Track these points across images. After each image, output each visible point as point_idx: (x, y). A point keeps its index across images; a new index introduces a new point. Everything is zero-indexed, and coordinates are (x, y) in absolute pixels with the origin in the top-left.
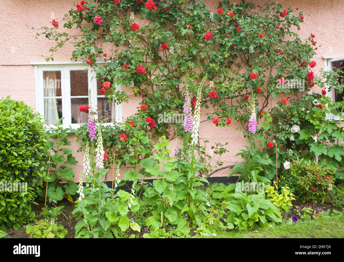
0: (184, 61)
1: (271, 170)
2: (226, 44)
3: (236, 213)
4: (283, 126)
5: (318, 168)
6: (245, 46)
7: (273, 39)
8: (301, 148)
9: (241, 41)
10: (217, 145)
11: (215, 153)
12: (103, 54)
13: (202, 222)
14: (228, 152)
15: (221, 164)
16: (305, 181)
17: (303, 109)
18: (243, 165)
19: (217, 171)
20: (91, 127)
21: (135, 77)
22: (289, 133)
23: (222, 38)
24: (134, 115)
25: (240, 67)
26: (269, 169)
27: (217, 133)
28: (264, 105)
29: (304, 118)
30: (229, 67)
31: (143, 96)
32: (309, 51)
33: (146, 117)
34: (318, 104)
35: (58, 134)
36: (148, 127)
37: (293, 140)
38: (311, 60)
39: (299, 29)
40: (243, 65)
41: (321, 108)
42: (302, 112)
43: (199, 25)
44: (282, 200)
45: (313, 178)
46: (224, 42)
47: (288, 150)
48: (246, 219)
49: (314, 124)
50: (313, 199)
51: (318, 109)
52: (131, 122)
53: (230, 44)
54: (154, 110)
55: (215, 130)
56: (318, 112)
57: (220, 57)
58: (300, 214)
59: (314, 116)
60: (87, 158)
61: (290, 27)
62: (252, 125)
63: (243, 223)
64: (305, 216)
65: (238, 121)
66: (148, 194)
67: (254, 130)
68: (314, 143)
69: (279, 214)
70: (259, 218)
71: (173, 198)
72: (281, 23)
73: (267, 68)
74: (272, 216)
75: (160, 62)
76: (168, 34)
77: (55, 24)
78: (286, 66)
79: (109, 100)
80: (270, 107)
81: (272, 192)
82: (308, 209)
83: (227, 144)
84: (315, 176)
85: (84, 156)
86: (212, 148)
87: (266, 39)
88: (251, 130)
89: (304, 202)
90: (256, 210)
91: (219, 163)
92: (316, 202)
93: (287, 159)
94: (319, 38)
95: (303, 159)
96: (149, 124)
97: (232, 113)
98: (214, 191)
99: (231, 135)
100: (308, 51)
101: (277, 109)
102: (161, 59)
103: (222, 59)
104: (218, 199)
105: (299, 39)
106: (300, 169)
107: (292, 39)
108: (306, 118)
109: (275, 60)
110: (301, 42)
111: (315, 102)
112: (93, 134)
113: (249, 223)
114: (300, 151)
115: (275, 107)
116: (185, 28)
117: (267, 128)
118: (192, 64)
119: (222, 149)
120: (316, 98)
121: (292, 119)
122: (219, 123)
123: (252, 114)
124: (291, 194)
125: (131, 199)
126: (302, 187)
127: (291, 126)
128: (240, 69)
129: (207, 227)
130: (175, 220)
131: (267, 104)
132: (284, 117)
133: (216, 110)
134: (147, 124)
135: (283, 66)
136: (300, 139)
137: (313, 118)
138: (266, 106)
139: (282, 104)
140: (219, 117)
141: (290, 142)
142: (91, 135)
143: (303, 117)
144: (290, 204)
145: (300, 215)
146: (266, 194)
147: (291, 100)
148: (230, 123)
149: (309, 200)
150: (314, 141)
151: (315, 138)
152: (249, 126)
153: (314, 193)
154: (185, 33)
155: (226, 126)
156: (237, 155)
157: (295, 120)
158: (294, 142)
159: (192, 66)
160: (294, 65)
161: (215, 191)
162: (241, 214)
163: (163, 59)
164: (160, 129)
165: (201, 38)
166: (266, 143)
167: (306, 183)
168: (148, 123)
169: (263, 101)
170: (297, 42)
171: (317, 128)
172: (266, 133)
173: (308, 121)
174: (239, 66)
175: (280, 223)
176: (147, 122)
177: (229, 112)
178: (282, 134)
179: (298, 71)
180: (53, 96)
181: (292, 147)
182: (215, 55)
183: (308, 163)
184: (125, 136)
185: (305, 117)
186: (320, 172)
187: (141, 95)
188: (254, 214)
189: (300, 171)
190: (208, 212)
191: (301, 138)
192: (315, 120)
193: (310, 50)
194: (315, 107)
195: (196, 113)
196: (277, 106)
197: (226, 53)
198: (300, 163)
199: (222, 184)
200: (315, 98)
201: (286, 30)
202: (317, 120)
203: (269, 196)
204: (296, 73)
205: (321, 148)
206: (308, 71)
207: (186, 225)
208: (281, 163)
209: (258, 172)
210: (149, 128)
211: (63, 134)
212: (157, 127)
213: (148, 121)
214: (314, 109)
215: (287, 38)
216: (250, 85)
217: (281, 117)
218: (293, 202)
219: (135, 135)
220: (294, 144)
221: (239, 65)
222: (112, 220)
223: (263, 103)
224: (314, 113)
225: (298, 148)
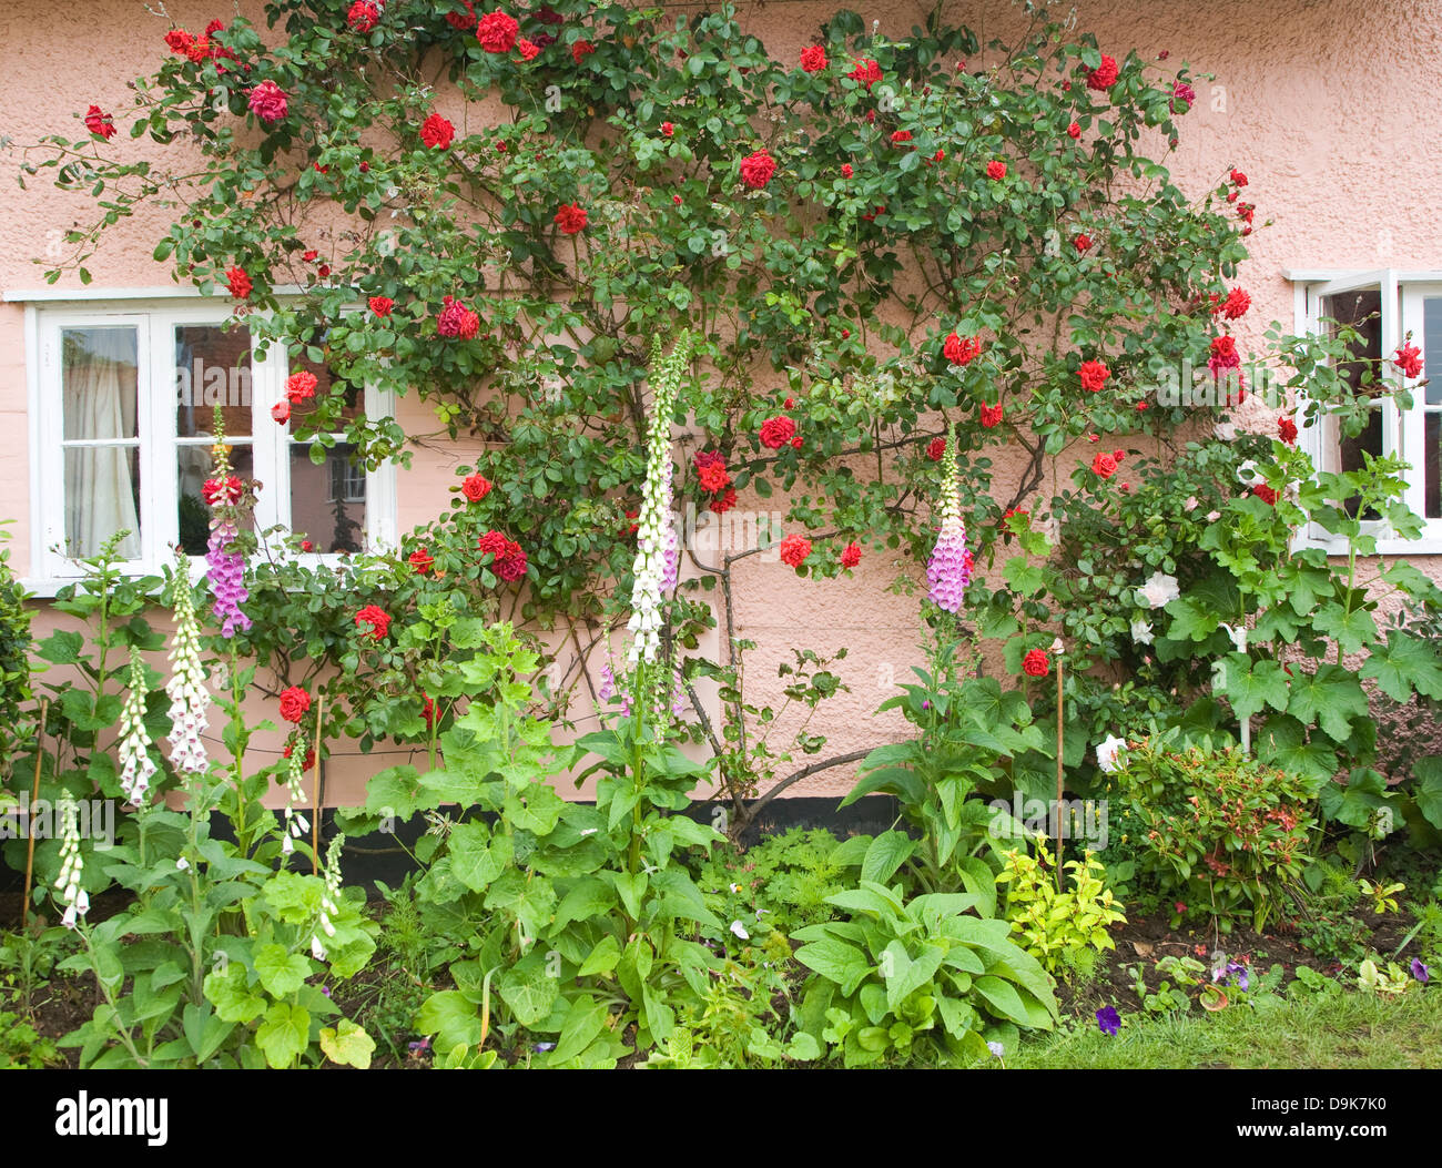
0: (644, 282)
1: (1045, 773)
2: (840, 206)
3: (838, 986)
4: (1097, 581)
5: (1241, 774)
6: (924, 212)
7: (1052, 186)
8: (1182, 677)
9: (906, 195)
10: (801, 662)
11: (790, 694)
12: (302, 254)
13: (678, 1022)
14: (847, 690)
15: (814, 744)
16: (1175, 835)
17: (1192, 503)
18: (907, 754)
19: (805, 773)
20: (220, 574)
21: (436, 353)
22: (1128, 614)
23: (825, 180)
24: (437, 523)
25: (917, 313)
26: (1036, 769)
27: (817, 606)
28: (1027, 483)
29: (1195, 544)
30: (866, 314)
31: (489, 439)
32: (1220, 245)
33: (482, 529)
34: (1258, 480)
35: (104, 601)
36: (486, 574)
37: (1147, 639)
38: (1229, 285)
39: (1173, 145)
40: (930, 303)
41: (1271, 502)
42: (1187, 515)
43: (716, 120)
44: (1069, 920)
45: (1215, 823)
46: (832, 197)
47: (1117, 686)
48: (875, 1016)
49: (1235, 571)
50: (1215, 912)
51: (1255, 504)
52: (419, 556)
53: (852, 207)
54: (516, 499)
55: (808, 592)
56: (1256, 518)
57: (813, 264)
58: (1142, 987)
59: (1237, 534)
60: (137, 720)
61: (1136, 136)
62: (942, 576)
63: (864, 1034)
64: (1165, 996)
65: (907, 553)
66: (432, 886)
67: (951, 598)
68: (1232, 659)
69: (1044, 988)
70: (937, 1013)
71: (540, 913)
72: (1095, 120)
73: (1039, 320)
74: (1006, 1002)
75: (565, 291)
76: (571, 159)
77: (100, 126)
78: (1113, 310)
79: (316, 453)
80: (1047, 490)
81: (1025, 883)
82: (1181, 967)
83: (842, 654)
84: (1223, 813)
85: (125, 713)
86: (784, 670)
87: (1020, 187)
88: (940, 597)
89: (1175, 925)
90: (923, 973)
91: (806, 739)
92: (1227, 927)
93: (1111, 727)
94: (1272, 191)
95: (1176, 730)
96: (497, 562)
97: (867, 515)
98: (776, 864)
99: (879, 616)
100: (1215, 244)
101: (1076, 502)
102: (565, 275)
103: (820, 274)
104: (791, 908)
105: (1173, 191)
106: (1158, 776)
107: (1144, 189)
108: (1203, 546)
109: (1059, 282)
110: (1182, 203)
111: (1243, 473)
112: (230, 606)
113: (893, 1035)
114: (1174, 692)
115: (1066, 493)
116: (651, 136)
117: (1028, 588)
118: (679, 296)
119: (826, 679)
120: (1255, 452)
121: (1141, 549)
122: (806, 561)
123: (945, 521)
124: (1107, 897)
125: (324, 919)
126: (1164, 862)
127: (1137, 577)
128: (918, 320)
129: (696, 1047)
130: (543, 1013)
131: (1039, 476)
132: (1108, 536)
133: (799, 504)
134: (483, 562)
135: (1102, 310)
136: (1172, 636)
137: (1231, 546)
138: (1033, 488)
139: (1093, 477)
140: (814, 534)
141: (1136, 651)
142: (222, 607)
143: (1190, 540)
144: (1104, 941)
145: (1141, 994)
146: (1002, 888)
147: (1143, 463)
148: (856, 563)
149: (1196, 917)
150: (1234, 647)
151: (1239, 636)
152: (932, 576)
153: (1218, 889)
154: (650, 152)
155: (841, 577)
156: (886, 706)
157: (1153, 552)
158: (1150, 649)
159: (680, 302)
160: (1147, 304)
161: (786, 869)
162: (858, 990)
163: (573, 275)
164: (550, 583)
165: (728, 179)
166: (1022, 654)
167: (1182, 842)
168: (487, 559)
169: (1022, 466)
170: (1165, 204)
171: (1245, 588)
172: (1028, 607)
173: (1212, 556)
174: (914, 310)
175: (1044, 1031)
176: (486, 551)
177: (854, 513)
178: (1090, 613)
179: (1171, 330)
180: (115, 436)
181: (1140, 672)
182: (788, 256)
183: (1198, 750)
184: (382, 616)
185: (1198, 538)
186: (1247, 794)
187: (478, 436)
188: (920, 991)
189: (1158, 789)
190: (714, 977)
191: (1175, 634)
192: (1241, 552)
193: (1226, 237)
194: (1244, 495)
195: (648, 517)
196: (1073, 487)
197: (839, 248)
198: (1160, 750)
199: (820, 835)
200: (1248, 453)
201: (1120, 151)
202: (1247, 552)
203: (1012, 897)
204: (1159, 339)
205: (1264, 682)
206: (1215, 333)
207: (605, 1033)
208: (1088, 744)
209: (968, 785)
210: (489, 580)
211: (126, 601)
212: (535, 574)
213: (493, 549)
214: (1241, 503)
215: (1128, 186)
216: (945, 391)
217: (1095, 539)
218: (1113, 929)
219: (424, 611)
220: (1147, 660)
221: (912, 304)
222: (231, 1012)
223: (1021, 475)
224: (1236, 524)
225: (1166, 676)
